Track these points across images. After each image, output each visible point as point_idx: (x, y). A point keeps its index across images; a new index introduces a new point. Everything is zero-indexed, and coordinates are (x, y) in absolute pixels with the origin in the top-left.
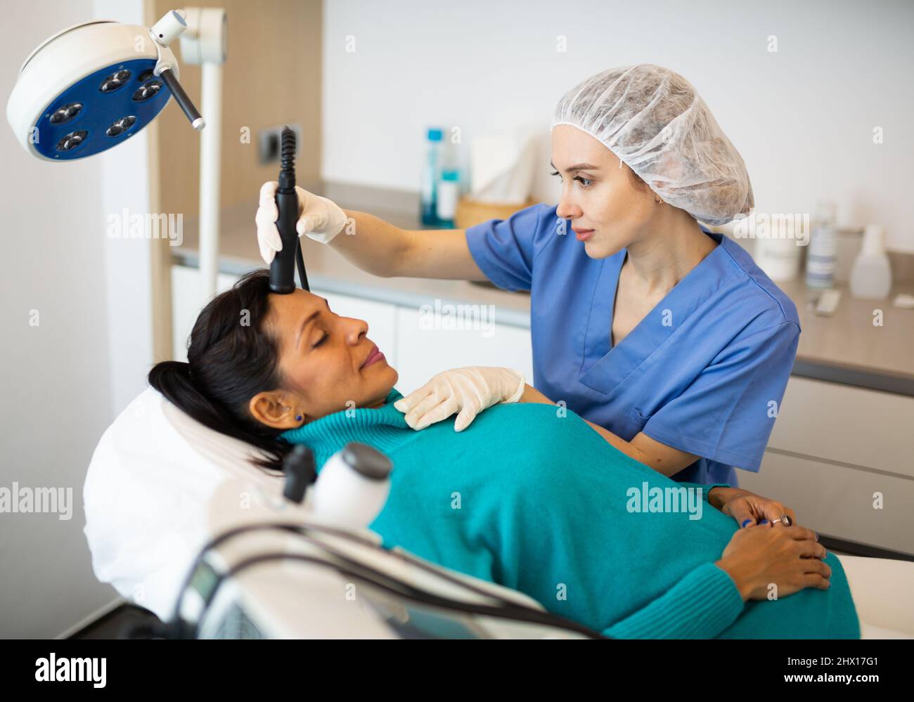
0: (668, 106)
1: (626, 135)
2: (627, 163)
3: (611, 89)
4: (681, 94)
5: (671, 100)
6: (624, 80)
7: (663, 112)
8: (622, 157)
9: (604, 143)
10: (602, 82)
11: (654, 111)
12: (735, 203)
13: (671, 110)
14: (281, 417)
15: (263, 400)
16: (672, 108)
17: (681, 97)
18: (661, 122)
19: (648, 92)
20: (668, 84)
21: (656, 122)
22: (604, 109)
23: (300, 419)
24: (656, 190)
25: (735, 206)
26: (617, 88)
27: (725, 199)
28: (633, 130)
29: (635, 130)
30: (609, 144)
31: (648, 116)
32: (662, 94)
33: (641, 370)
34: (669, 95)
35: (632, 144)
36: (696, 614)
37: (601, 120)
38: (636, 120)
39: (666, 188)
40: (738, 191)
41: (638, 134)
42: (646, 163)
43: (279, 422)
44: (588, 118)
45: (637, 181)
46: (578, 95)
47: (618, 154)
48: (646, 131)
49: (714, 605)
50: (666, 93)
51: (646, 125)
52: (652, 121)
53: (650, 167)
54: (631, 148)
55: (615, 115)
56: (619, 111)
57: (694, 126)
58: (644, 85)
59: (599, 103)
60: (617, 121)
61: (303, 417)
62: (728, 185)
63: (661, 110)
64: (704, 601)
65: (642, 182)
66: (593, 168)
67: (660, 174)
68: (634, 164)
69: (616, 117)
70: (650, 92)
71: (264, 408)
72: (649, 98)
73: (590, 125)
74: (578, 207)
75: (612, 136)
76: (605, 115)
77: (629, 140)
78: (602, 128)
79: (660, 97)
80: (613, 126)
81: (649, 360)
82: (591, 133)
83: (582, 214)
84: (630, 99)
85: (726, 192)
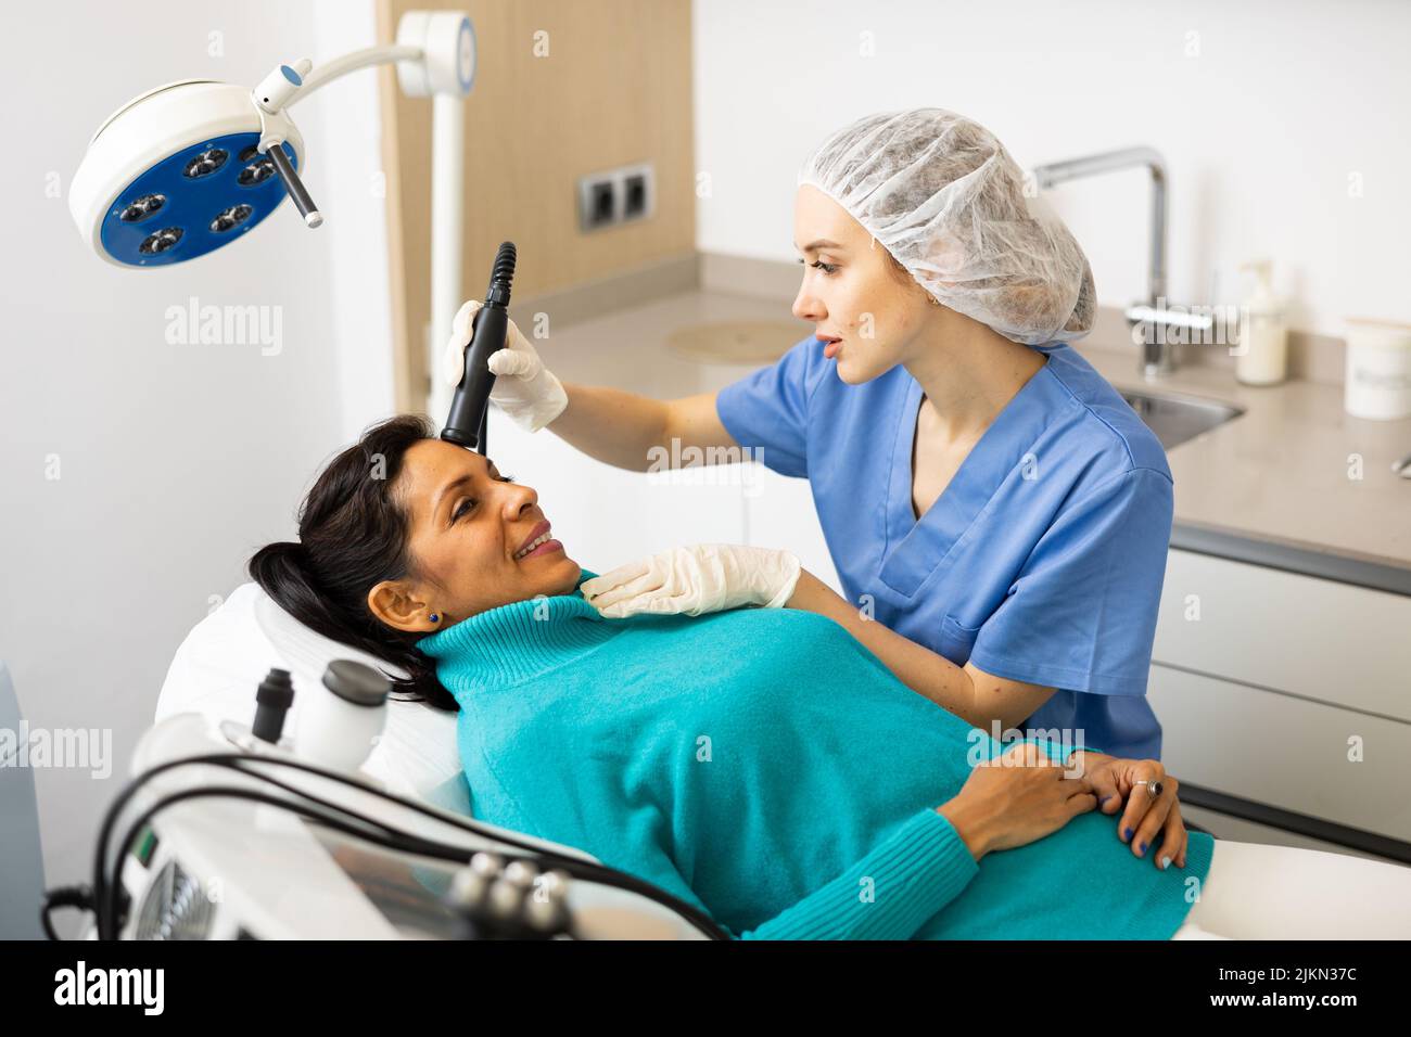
0: (944, 165)
1: (878, 202)
2: (882, 242)
3: (870, 137)
4: (970, 151)
5: (951, 158)
6: (891, 127)
7: (936, 175)
8: (875, 233)
9: (850, 212)
10: (862, 129)
11: (923, 171)
12: (1043, 313)
13: (949, 173)
14: (410, 616)
15: (387, 592)
16: (951, 169)
17: (970, 155)
18: (931, 188)
19: (920, 144)
20: (952, 136)
21: (923, 187)
22: (855, 165)
23: (435, 619)
24: (924, 283)
25: (1045, 317)
26: (879, 138)
27: (1025, 304)
28: (890, 196)
29: (893, 195)
30: (856, 212)
31: (912, 178)
32: (938, 149)
33: (951, 557)
34: (951, 152)
35: (887, 214)
36: (902, 877)
37: (848, 178)
38: (895, 182)
39: (937, 282)
40: (1046, 295)
41: (897, 203)
42: (905, 242)
43: (407, 622)
44: (832, 176)
45: (896, 269)
46: (827, 144)
47: (867, 227)
48: (909, 198)
49: (928, 862)
50: (946, 149)
51: (910, 189)
52: (918, 186)
53: (914, 248)
54: (886, 220)
55: (868, 174)
56: (874, 168)
57: (982, 197)
58: (915, 135)
59: (852, 154)
60: (869, 182)
61: (440, 616)
62: (1030, 285)
63: (933, 170)
64: (913, 859)
65: (905, 271)
66: (836, 246)
67: (925, 260)
68: (890, 242)
69: (870, 176)
70: (923, 146)
71: (387, 603)
72: (918, 154)
73: (835, 184)
74: (821, 303)
75: (860, 202)
76: (855, 173)
77: (883, 209)
78: (848, 190)
79: (934, 153)
80: (863, 189)
81: (960, 542)
82: (835, 197)
83: (826, 316)
84: (892, 152)
85: (1026, 294)
